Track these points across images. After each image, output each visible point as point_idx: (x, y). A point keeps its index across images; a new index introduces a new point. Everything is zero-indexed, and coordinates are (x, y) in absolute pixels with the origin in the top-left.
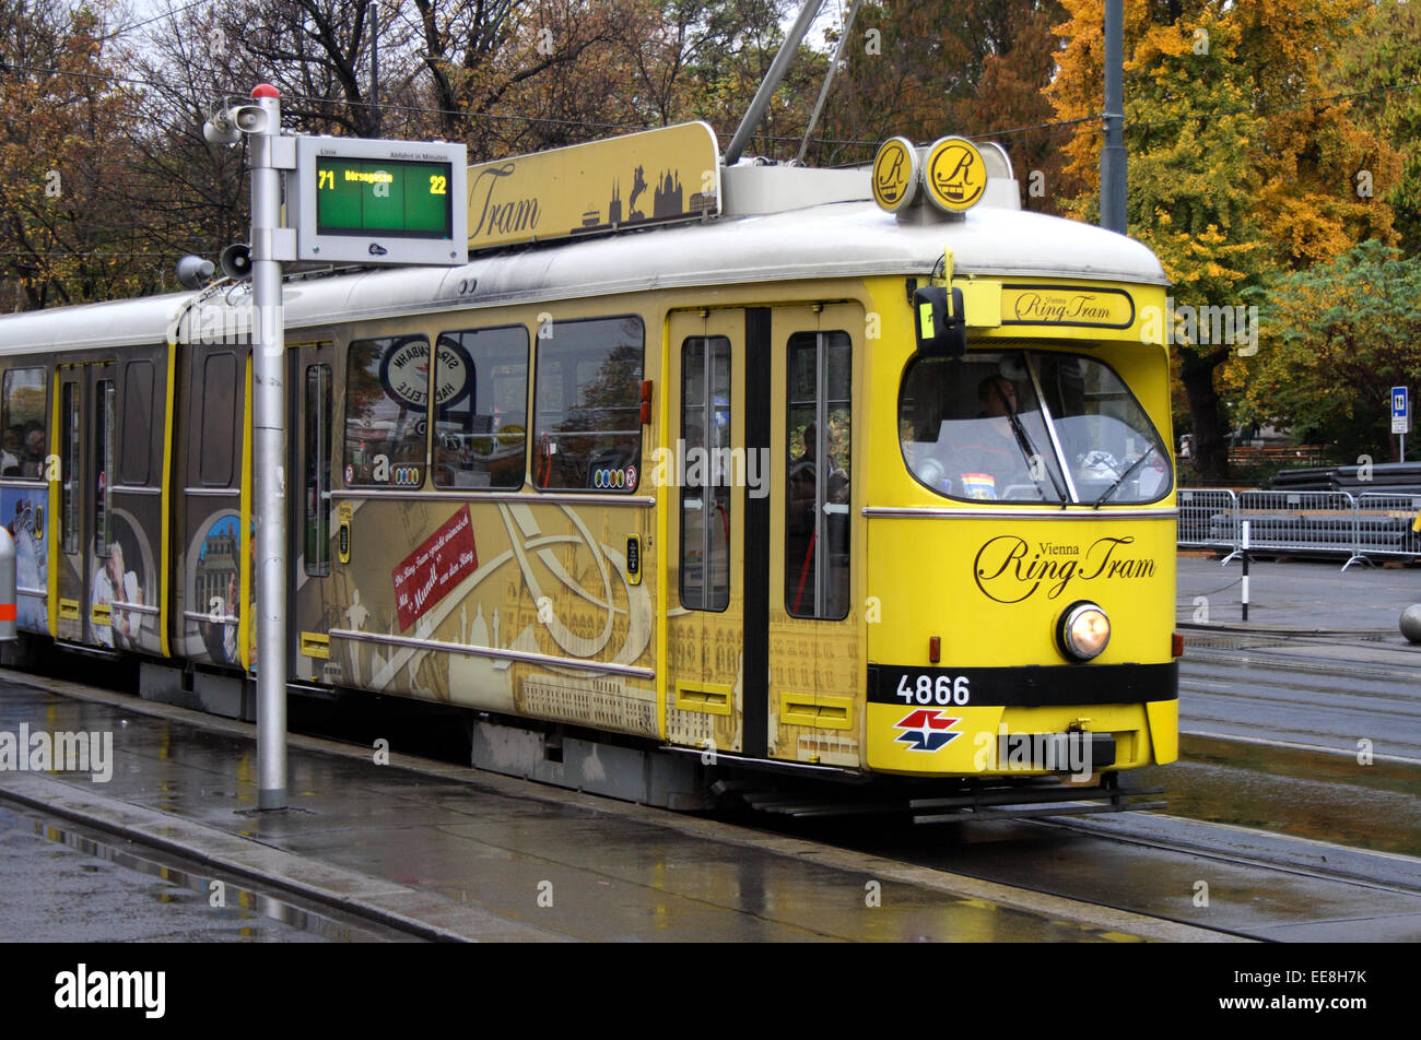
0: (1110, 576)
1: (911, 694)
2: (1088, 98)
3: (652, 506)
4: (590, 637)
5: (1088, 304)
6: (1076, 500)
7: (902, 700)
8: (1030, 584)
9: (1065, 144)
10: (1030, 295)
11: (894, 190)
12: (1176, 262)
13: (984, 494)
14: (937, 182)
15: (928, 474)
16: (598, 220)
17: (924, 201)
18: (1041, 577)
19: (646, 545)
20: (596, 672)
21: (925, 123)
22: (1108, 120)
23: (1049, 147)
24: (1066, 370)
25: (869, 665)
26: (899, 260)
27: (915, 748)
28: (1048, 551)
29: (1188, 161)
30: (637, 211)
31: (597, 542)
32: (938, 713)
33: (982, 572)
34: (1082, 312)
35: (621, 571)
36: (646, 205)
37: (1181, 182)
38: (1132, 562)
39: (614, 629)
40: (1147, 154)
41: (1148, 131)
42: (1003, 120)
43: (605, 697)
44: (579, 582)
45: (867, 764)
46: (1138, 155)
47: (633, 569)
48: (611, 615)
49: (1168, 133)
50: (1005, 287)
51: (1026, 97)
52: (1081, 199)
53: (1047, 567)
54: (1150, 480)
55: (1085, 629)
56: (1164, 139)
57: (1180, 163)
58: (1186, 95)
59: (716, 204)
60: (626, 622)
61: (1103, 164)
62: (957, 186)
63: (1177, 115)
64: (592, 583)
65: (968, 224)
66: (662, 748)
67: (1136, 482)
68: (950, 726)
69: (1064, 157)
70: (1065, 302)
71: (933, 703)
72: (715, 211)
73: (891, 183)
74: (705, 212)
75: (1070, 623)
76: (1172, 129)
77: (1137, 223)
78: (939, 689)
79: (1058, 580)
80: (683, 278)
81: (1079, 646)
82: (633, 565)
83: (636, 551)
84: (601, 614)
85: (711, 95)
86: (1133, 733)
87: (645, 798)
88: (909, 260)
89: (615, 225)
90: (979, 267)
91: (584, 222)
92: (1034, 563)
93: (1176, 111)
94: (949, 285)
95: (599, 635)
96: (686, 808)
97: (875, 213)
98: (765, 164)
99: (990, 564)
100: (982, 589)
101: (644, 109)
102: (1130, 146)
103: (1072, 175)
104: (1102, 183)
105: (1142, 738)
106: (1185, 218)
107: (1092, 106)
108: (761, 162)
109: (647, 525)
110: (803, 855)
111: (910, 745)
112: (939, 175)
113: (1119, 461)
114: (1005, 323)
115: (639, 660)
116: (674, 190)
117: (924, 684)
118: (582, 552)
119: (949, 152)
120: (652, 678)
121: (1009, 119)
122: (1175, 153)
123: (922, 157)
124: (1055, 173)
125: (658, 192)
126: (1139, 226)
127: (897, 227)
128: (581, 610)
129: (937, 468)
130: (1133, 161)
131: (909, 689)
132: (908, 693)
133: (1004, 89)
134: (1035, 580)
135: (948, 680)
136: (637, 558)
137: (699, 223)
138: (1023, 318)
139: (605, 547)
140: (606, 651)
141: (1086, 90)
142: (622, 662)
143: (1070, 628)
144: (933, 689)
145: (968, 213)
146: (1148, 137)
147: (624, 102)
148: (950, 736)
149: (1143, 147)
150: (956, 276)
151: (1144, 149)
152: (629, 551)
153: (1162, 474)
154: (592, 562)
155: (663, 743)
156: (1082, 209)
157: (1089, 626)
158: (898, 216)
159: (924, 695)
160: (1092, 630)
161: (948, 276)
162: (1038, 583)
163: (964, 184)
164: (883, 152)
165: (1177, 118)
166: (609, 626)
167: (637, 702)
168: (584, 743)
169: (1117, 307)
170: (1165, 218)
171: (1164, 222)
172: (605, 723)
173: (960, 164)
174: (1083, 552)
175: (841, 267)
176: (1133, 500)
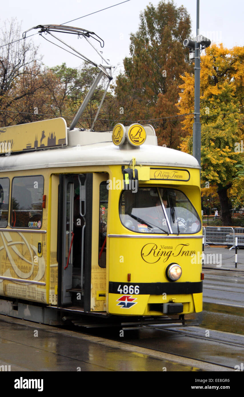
0: (182, 256)
1: (122, 291)
2: (190, 107)
3: (45, 233)
4: (27, 272)
5: (176, 174)
6: (172, 233)
7: (119, 293)
8: (158, 258)
9: (183, 120)
10: (158, 171)
11: (118, 139)
12: (216, 157)
13: (144, 231)
14: (131, 137)
15: (127, 225)
16: (31, 146)
17: (127, 143)
18: (161, 256)
19: (44, 245)
20: (28, 283)
21: (140, 114)
22: (195, 115)
23: (177, 122)
24: (170, 193)
25: (109, 282)
26: (119, 160)
27: (123, 307)
28: (163, 248)
29: (220, 126)
30: (42, 144)
31: (29, 243)
32: (129, 297)
33: (143, 254)
34: (174, 176)
35: (36, 252)
36: (45, 142)
37: (218, 133)
38: (189, 252)
39: (34, 270)
40: (207, 124)
41: (208, 117)
42: (164, 114)
43: (31, 291)
44: (24, 256)
45: (108, 311)
46: (205, 125)
47: (40, 252)
48: (33, 266)
49: (213, 118)
50: (151, 168)
51: (171, 106)
52: (187, 138)
53: (163, 252)
54: (195, 227)
55: (174, 271)
56: (212, 120)
57: (217, 127)
58: (220, 107)
59: (66, 142)
60: (37, 268)
61: (194, 127)
62: (137, 138)
63: (216, 113)
64: (27, 256)
65: (140, 150)
66: (47, 306)
67: (190, 227)
68: (134, 301)
69: (182, 125)
70: (169, 173)
71: (128, 293)
72: (65, 144)
73: (117, 137)
74: (63, 145)
75: (170, 269)
76: (215, 117)
77: (204, 145)
78: (130, 289)
79: (166, 257)
80: (55, 164)
81: (172, 277)
82: (40, 251)
83: (41, 246)
84: (30, 265)
85: (75, 104)
86: (189, 303)
87: (43, 322)
88: (123, 160)
89: (36, 148)
90: (143, 162)
91: (27, 147)
92: (159, 252)
93: (216, 112)
94: (133, 168)
95: (29, 272)
96: (55, 325)
97: (113, 146)
98: (82, 130)
99: (146, 251)
100: (143, 259)
101: (54, 108)
102: (202, 122)
103: (184, 130)
104: (194, 133)
105: (191, 304)
106: (219, 144)
107: (191, 109)
108: (80, 130)
109: (44, 239)
110: (99, 342)
111: (121, 306)
112: (132, 135)
113: (186, 221)
114: (151, 179)
115: (41, 280)
116: (54, 138)
117: (126, 288)
118: (24, 247)
119: (135, 128)
120: (45, 285)
121: (166, 113)
122: (216, 124)
123: (127, 130)
124: (179, 130)
125: (49, 138)
126: (205, 146)
127: (119, 150)
128: (24, 264)
129: (131, 223)
130: (203, 127)
131: (121, 289)
132: (121, 291)
133: (164, 104)
134: (160, 256)
135: (133, 287)
136: (41, 249)
137: (61, 148)
138: (157, 178)
139: (31, 245)
140: (31, 277)
141: (189, 105)
142: (35, 280)
143: (169, 271)
144: (128, 289)
145: (140, 146)
146: (208, 119)
147: (48, 107)
148: (133, 304)
149: (206, 122)
150: (136, 165)
151: (206, 123)
152: (39, 247)
153: (198, 225)
154: (28, 250)
155: (48, 305)
156: (187, 141)
157: (175, 271)
158: (120, 147)
159: (126, 291)
160: (176, 272)
161: (133, 165)
162: (160, 258)
163: (139, 138)
164: (116, 127)
165: (217, 114)
166: (32, 269)
167: (40, 293)
168: (24, 304)
169: (184, 175)
170: (213, 144)
171: (212, 145)
172: (31, 299)
173: (138, 132)
174: (174, 248)
175: (102, 162)
176: (189, 232)
